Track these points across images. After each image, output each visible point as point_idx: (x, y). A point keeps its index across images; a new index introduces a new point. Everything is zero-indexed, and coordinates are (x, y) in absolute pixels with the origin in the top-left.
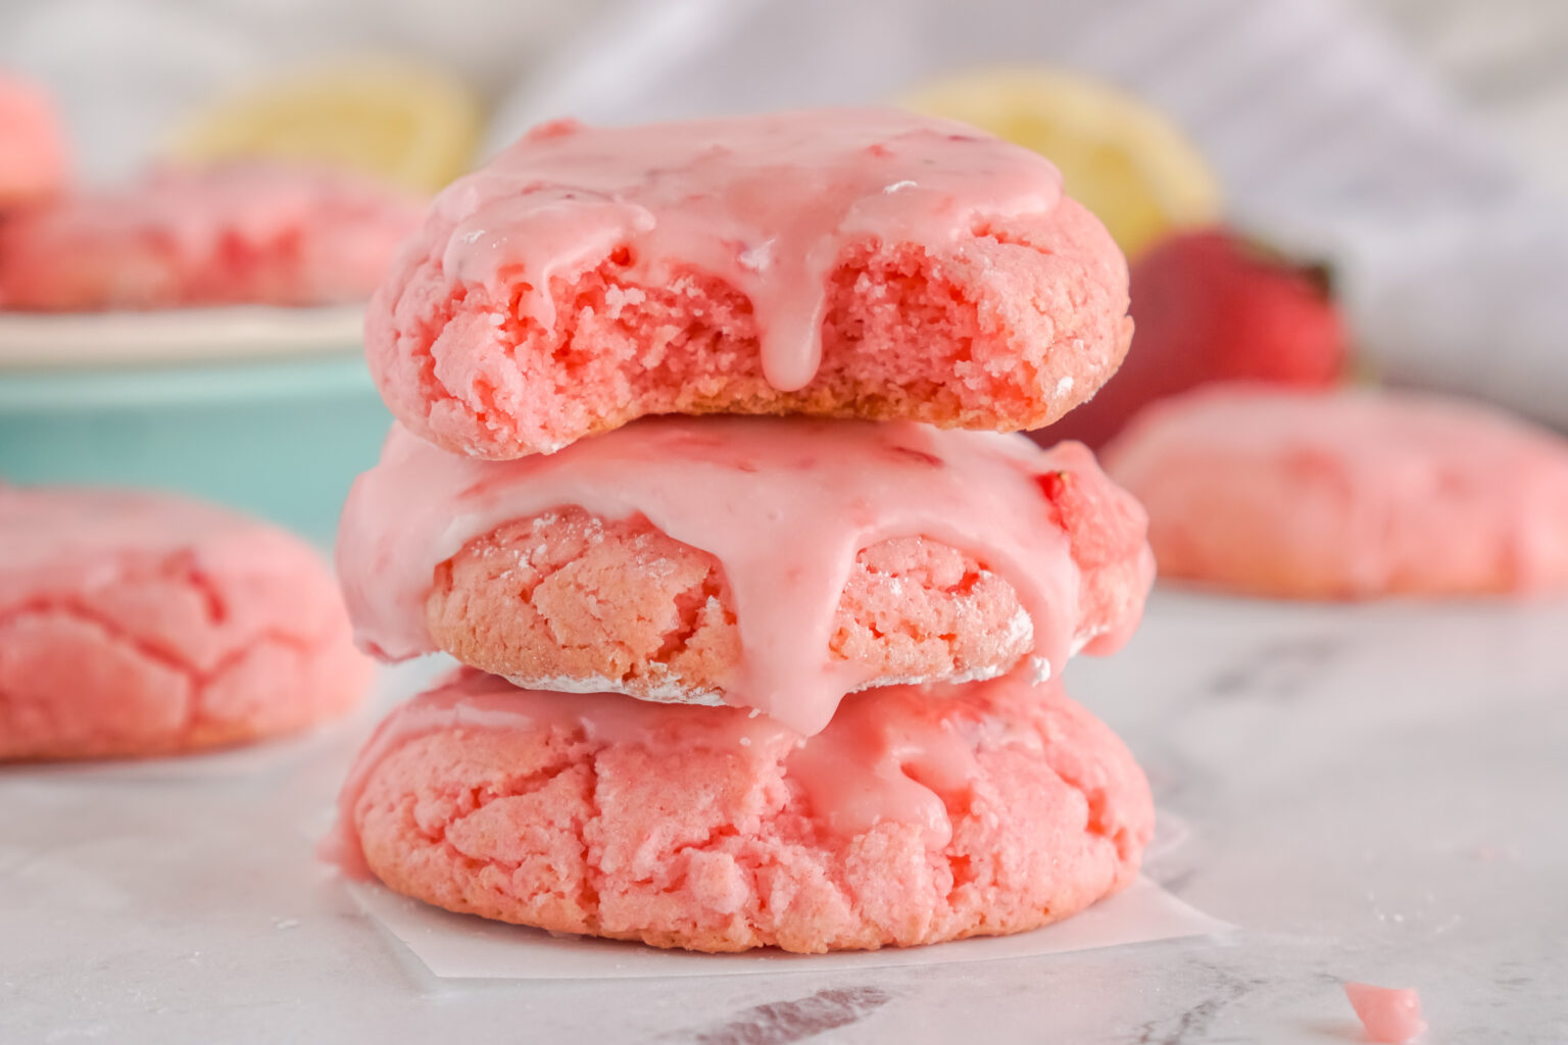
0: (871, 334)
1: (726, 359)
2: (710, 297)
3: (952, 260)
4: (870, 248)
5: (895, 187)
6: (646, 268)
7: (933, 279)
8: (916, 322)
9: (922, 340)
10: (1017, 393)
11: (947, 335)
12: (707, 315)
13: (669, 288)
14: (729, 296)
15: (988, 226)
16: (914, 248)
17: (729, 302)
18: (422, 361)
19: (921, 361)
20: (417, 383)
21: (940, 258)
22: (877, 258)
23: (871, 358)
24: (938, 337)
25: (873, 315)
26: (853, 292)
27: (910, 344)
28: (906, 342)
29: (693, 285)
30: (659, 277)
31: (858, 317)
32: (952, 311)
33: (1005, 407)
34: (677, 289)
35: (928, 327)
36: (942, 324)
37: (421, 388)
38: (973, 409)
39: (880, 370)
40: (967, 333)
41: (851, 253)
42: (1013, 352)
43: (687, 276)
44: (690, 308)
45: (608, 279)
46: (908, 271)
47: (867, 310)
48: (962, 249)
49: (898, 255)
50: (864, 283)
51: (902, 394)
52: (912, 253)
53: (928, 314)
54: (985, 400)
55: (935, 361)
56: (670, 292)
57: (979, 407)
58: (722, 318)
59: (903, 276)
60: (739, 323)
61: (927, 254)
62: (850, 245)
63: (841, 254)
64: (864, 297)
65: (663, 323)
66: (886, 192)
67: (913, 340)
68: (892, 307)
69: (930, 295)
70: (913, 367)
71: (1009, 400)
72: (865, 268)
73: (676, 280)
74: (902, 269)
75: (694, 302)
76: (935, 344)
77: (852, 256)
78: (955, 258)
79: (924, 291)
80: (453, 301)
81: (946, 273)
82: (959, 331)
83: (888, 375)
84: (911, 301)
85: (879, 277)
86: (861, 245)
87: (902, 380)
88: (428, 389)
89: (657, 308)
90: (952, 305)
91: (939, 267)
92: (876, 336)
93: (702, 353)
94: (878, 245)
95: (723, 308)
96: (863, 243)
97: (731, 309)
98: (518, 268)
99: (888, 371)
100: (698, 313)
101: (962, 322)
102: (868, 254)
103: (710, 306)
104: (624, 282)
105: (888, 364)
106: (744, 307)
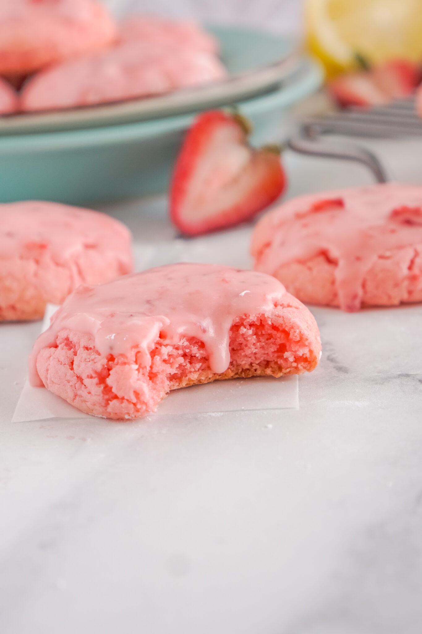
0: (247, 347)
1: (198, 366)
2: (190, 344)
3: (274, 317)
4: (244, 317)
5: (243, 294)
6: (172, 338)
7: (268, 324)
8: (263, 340)
9: (266, 347)
10: (305, 360)
11: (274, 343)
12: (191, 351)
13: (179, 344)
14: (196, 343)
15: (276, 303)
16: (261, 314)
17: (196, 345)
18: (102, 387)
19: (265, 354)
20: (102, 395)
21: (270, 317)
22: (248, 320)
23: (246, 356)
24: (272, 345)
25: (248, 341)
26: (239, 333)
27: (261, 349)
28: (260, 348)
29: (186, 341)
30: (176, 341)
31: (241, 342)
32: (276, 335)
33: (301, 366)
34: (181, 344)
35: (267, 342)
36: (272, 340)
37: (103, 396)
38: (288, 368)
39: (250, 360)
40: (283, 342)
41: (238, 320)
42: (307, 346)
43: (183, 338)
44: (184, 349)
45: (160, 344)
46: (258, 323)
47: (244, 338)
48: (277, 312)
49: (256, 318)
50: (243, 330)
51: (258, 367)
52: (260, 316)
53: (266, 337)
54: (294, 365)
55: (270, 353)
56: (179, 345)
57: (291, 367)
58: (195, 351)
59: (256, 325)
60: (201, 352)
61: (266, 316)
62: (237, 317)
63: (233, 321)
64: (243, 335)
65: (177, 357)
66: (241, 296)
67: (262, 347)
68: (255, 337)
69: (266, 330)
70: (262, 357)
71: (303, 363)
72: (242, 324)
73: (180, 340)
74: (256, 323)
75: (186, 347)
76: (271, 347)
77: (238, 321)
78: (275, 316)
79: (264, 330)
80: (110, 362)
81: (273, 322)
82: (279, 341)
83: (252, 361)
84: (260, 333)
85: (248, 327)
86: (240, 316)
87: (257, 362)
88: (107, 397)
89: (175, 352)
90: (274, 332)
91: (271, 320)
92: (250, 348)
93: (189, 365)
94: (247, 316)
95: (196, 347)
96: (241, 316)
97: (198, 347)
98: (137, 346)
99: (252, 359)
100: (187, 351)
101: (280, 338)
102: (244, 320)
103: (191, 347)
104: (165, 344)
105: (252, 357)
106: (202, 345)
